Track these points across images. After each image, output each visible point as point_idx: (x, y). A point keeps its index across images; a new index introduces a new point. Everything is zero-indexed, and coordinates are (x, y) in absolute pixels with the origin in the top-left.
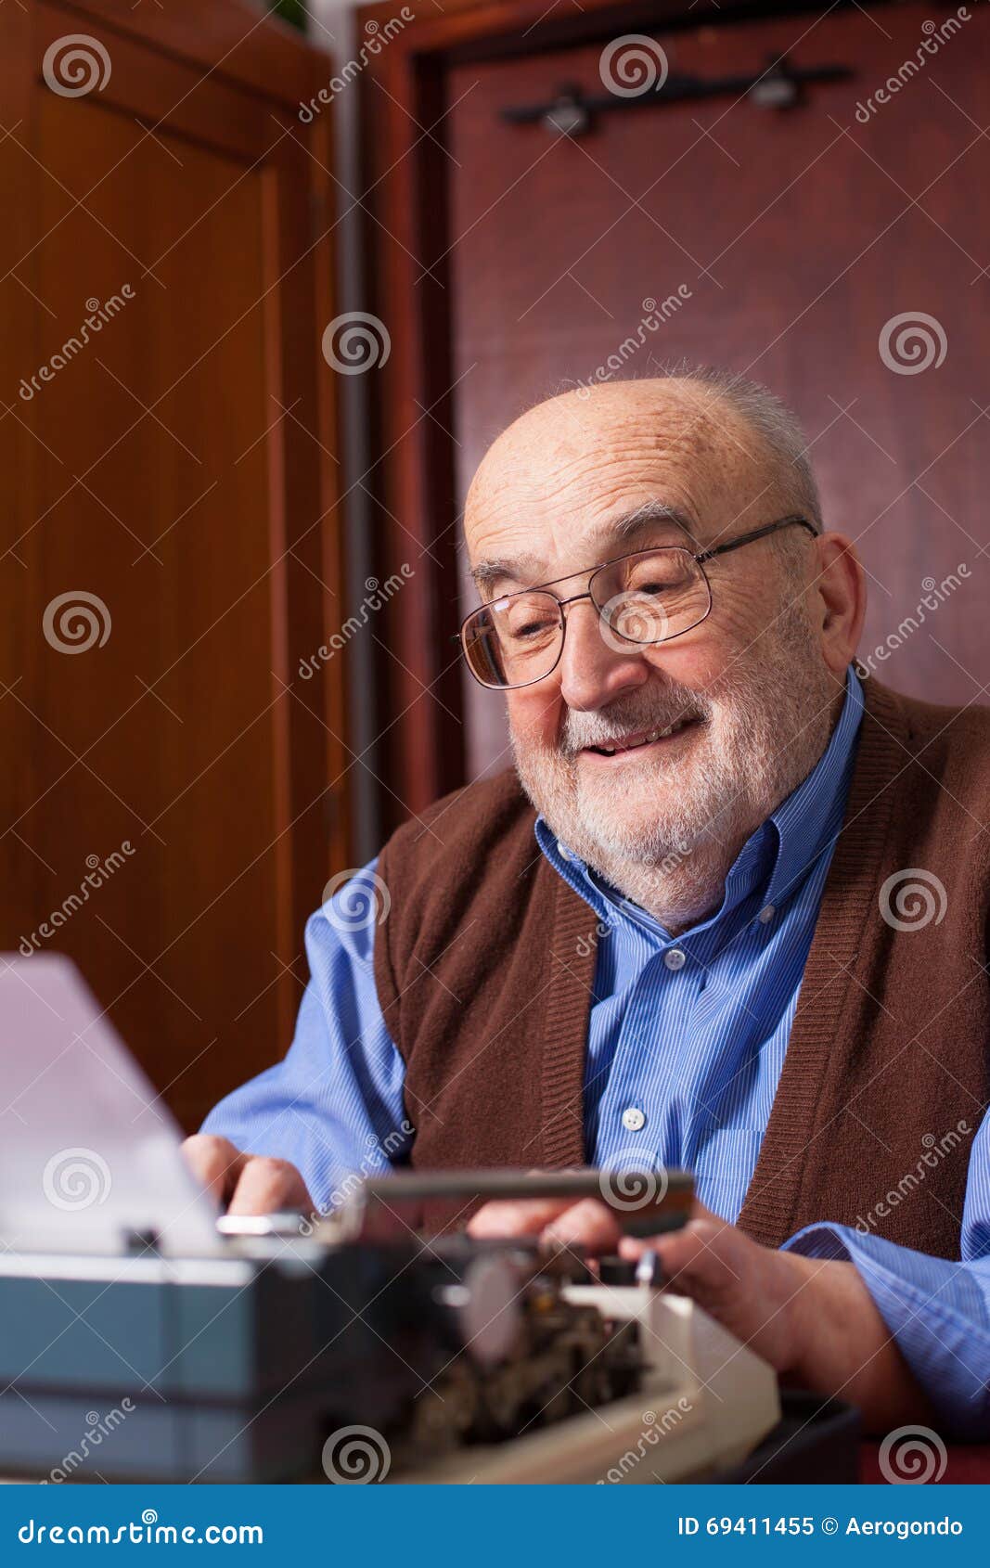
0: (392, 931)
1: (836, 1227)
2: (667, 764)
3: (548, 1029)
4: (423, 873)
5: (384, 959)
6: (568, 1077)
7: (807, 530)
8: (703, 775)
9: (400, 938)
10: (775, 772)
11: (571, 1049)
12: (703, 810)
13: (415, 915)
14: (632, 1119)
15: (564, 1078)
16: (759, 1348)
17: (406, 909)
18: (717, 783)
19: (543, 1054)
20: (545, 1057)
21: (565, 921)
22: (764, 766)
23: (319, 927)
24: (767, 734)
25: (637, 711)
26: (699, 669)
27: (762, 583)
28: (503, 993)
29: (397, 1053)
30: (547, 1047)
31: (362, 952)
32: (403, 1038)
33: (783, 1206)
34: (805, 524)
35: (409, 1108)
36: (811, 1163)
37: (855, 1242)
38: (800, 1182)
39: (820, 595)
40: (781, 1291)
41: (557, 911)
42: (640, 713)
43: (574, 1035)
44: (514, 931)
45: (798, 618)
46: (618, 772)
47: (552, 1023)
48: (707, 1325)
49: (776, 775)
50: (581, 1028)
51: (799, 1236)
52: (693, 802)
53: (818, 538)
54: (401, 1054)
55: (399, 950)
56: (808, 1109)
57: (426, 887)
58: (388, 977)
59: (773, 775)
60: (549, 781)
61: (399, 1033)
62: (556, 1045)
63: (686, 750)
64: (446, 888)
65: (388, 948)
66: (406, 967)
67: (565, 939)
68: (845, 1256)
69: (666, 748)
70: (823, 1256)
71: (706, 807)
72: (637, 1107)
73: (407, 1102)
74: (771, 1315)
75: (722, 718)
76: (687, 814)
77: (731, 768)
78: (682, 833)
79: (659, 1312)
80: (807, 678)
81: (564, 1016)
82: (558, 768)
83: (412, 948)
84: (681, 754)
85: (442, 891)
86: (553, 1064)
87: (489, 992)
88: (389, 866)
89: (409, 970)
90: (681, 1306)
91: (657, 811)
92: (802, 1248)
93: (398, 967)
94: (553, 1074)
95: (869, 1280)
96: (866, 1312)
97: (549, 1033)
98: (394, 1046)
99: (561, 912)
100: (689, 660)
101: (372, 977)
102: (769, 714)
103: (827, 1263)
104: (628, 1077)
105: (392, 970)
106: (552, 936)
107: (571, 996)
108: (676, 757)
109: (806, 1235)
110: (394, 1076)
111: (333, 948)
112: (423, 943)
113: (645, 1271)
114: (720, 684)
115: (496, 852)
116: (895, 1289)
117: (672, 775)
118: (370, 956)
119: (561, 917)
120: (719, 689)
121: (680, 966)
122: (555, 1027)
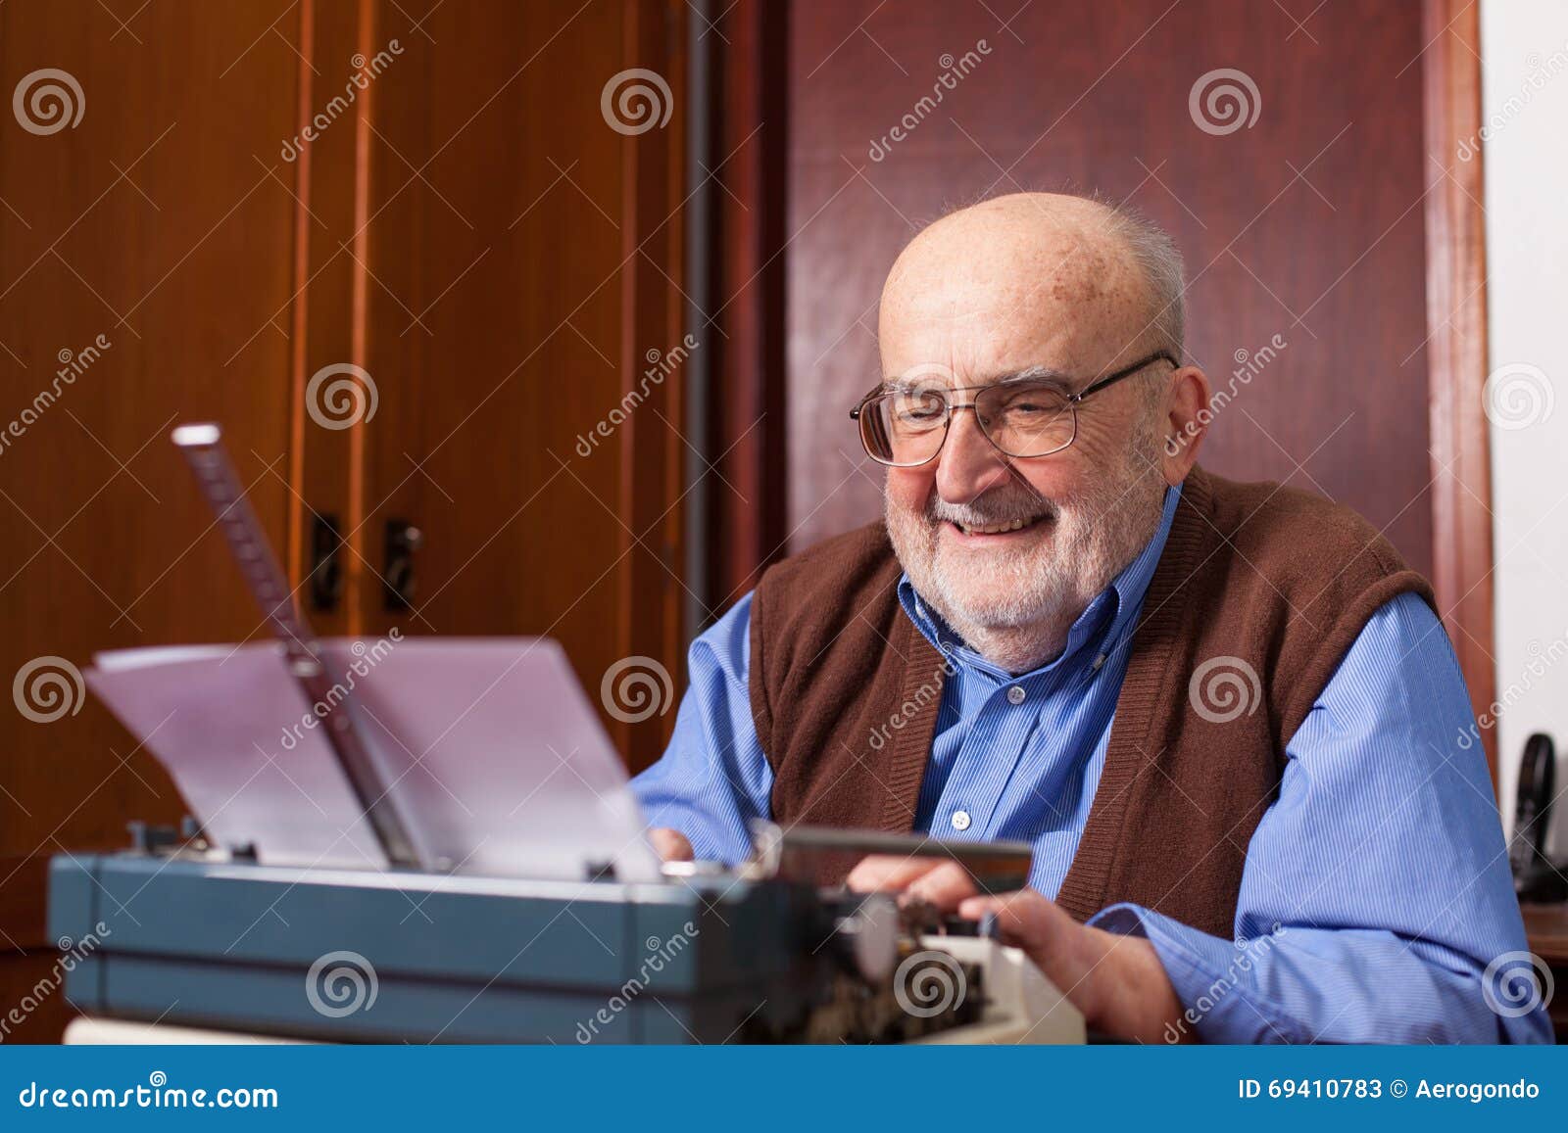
0: (765, 658)
1: (1134, 908)
2: (1017, 556)
3: (897, 747)
4: (794, 611)
5: (759, 681)
6: (909, 785)
7: (1170, 363)
8: (1045, 568)
9: (774, 666)
10: (1102, 572)
11: (915, 764)
12: (1039, 598)
13: (788, 646)
14: (960, 820)
15: (906, 786)
16: (1074, 999)
17: (780, 640)
18: (1054, 576)
19: (890, 768)
20: (892, 769)
21: (918, 659)
22: (1093, 567)
23: (701, 650)
24: (1101, 541)
25: (997, 506)
26: (1054, 482)
27: (1123, 414)
28: (861, 717)
29: (766, 763)
30: (894, 761)
31: (739, 675)
32: (774, 750)
33: (1095, 890)
34: (1170, 358)
35: (775, 810)
36: (1119, 858)
37: (1150, 920)
38: (1110, 872)
39: (1169, 420)
40: (1089, 958)
41: (911, 651)
42: (999, 508)
43: (919, 752)
44: (874, 664)
45: (1147, 443)
46: (974, 554)
47: (901, 742)
48: (1035, 975)
49: (1102, 575)
50: (925, 747)
51: (1101, 914)
52: (1032, 592)
53: (1178, 371)
54: (771, 764)
55: (773, 674)
56: (1119, 813)
57: (799, 624)
58: (762, 698)
59: (1100, 575)
60: (913, 537)
61: (769, 744)
62: (902, 760)
63: (1035, 544)
64: (817, 626)
65: (763, 673)
66: (780, 690)
67: (917, 674)
68: (1140, 932)
69: (1018, 541)
70: (1121, 932)
71: (1042, 597)
72: (965, 811)
73: (774, 803)
74: (1081, 975)
75: (1067, 522)
76: (1025, 601)
77: (1067, 564)
78: (1018, 615)
79: (997, 959)
80: (1145, 495)
81: (911, 737)
82: (923, 530)
83: (786, 675)
84: (1030, 547)
85: (812, 628)
86: (899, 775)
87: (849, 716)
88: (763, 600)
89: (782, 695)
90: (1015, 956)
91: (1001, 595)
92: (1104, 925)
93: (772, 690)
94: (897, 782)
95: (1160, 950)
96: (1157, 976)
97: (898, 750)
98: (764, 756)
99: (914, 651)
100: (1046, 474)
101: (748, 696)
102: (1107, 526)
103: (1124, 938)
104: (960, 785)
105: (766, 692)
106: (905, 670)
107: (919, 722)
108: (1025, 550)
109: (1108, 915)
110: (764, 781)
111: (712, 668)
112: (796, 672)
113: (985, 927)
114: (1069, 496)
115: (860, 597)
116: (1182, 958)
117: (1020, 567)
118: (746, 677)
119: (915, 655)
120: (1067, 499)
121: (1021, 701)
122: (903, 746)
